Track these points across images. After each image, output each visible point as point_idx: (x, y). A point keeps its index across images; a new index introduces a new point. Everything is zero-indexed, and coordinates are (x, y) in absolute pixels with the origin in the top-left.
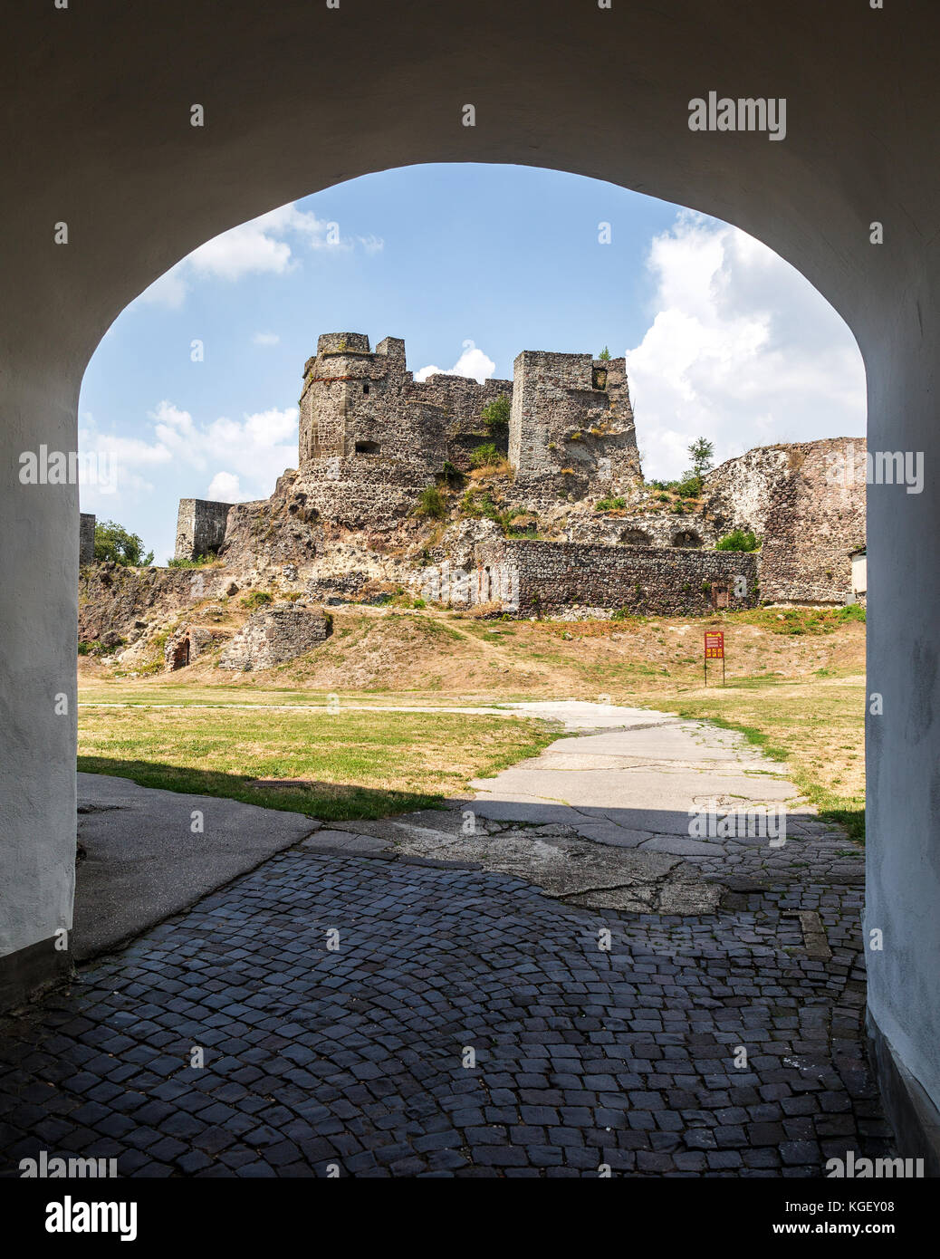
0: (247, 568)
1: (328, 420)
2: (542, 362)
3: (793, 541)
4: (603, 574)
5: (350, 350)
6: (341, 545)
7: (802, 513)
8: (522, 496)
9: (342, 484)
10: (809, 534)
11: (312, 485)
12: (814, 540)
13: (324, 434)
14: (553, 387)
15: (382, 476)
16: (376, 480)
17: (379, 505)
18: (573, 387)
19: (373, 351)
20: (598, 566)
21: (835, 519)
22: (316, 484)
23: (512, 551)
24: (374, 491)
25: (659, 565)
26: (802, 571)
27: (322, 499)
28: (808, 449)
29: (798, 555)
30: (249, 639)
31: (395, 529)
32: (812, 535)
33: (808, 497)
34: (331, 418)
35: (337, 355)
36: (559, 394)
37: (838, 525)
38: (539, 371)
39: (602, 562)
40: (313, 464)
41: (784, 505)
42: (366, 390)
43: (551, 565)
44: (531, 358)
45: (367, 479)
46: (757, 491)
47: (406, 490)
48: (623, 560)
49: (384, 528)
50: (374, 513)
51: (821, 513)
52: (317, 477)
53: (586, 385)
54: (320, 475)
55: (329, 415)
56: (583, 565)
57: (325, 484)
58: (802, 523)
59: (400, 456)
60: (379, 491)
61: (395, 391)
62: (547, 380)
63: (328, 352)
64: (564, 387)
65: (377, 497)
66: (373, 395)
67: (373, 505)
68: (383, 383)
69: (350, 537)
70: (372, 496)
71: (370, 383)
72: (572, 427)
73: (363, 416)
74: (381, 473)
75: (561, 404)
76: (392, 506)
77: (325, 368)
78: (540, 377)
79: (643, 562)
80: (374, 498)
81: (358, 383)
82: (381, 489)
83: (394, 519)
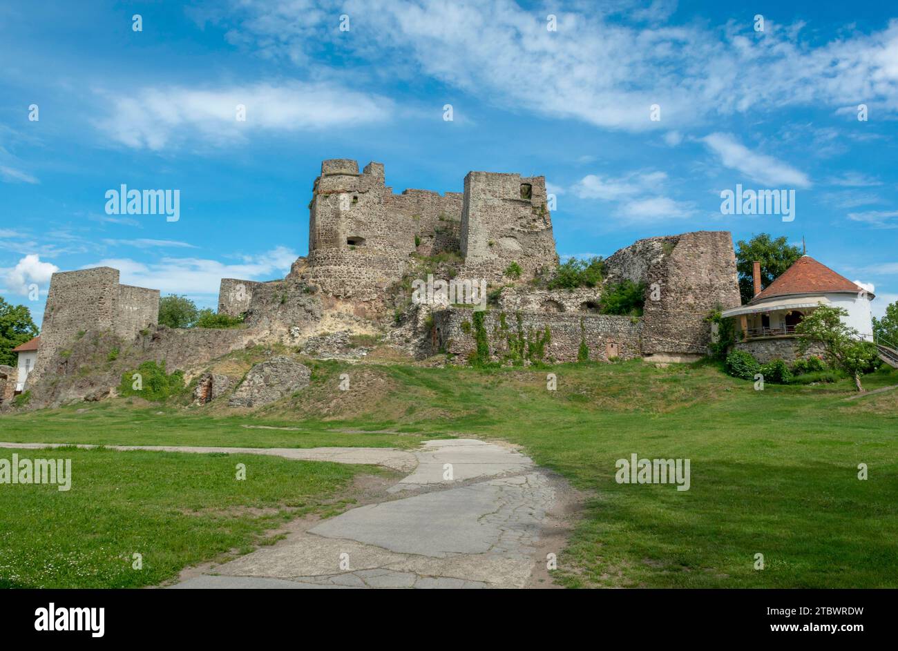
1: (328, 222)
2: (484, 179)
5: (344, 171)
6: (333, 312)
7: (673, 288)
8: (469, 275)
9: (336, 268)
10: (678, 303)
11: (315, 268)
12: (682, 307)
13: (324, 232)
14: (492, 197)
15: (368, 262)
16: (362, 265)
17: (364, 283)
18: (506, 197)
21: (697, 291)
22: (318, 268)
24: (360, 273)
26: (674, 331)
27: (322, 279)
28: (676, 240)
29: (670, 319)
30: (251, 383)
31: (375, 300)
32: (680, 304)
33: (677, 275)
34: (330, 221)
35: (335, 174)
36: (497, 202)
37: (700, 296)
38: (481, 186)
40: (316, 253)
41: (660, 281)
42: (355, 200)
44: (476, 176)
45: (355, 264)
46: (640, 271)
47: (383, 272)
48: (538, 323)
49: (366, 299)
50: (360, 289)
51: (687, 287)
52: (318, 262)
53: (516, 196)
54: (320, 261)
55: (329, 218)
57: (324, 268)
58: (673, 295)
59: (379, 247)
60: (364, 273)
61: (376, 200)
62: (487, 192)
63: (328, 172)
64: (500, 197)
65: (362, 277)
66: (360, 203)
67: (359, 283)
68: (367, 195)
69: (342, 307)
70: (358, 276)
71: (358, 195)
72: (506, 226)
73: (352, 218)
74: (365, 260)
75: (498, 209)
76: (373, 283)
77: (326, 184)
78: (483, 190)
79: (553, 324)
80: (360, 278)
81: (349, 194)
82: (365, 271)
83: (374, 293)
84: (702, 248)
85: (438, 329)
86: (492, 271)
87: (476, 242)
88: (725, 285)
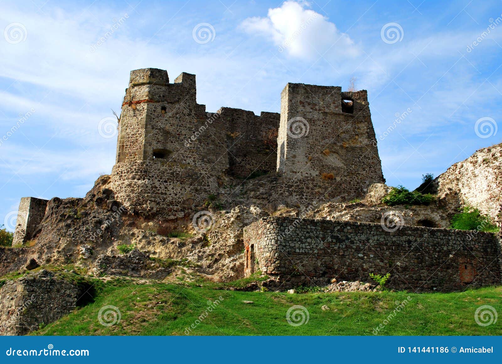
1: (132, 133)
4: (358, 250)
5: (153, 81)
6: (135, 230)
8: (287, 193)
9: (140, 182)
11: (117, 183)
13: (129, 144)
14: (311, 110)
15: (174, 176)
16: (168, 179)
18: (327, 110)
20: (352, 242)
22: (120, 182)
24: (166, 188)
27: (124, 194)
31: (182, 219)
34: (135, 132)
35: (143, 84)
36: (316, 115)
38: (300, 98)
40: (119, 167)
42: (164, 108)
44: (294, 88)
45: (161, 179)
47: (192, 187)
48: (376, 238)
49: (172, 217)
50: (165, 206)
52: (121, 176)
53: (337, 109)
54: (123, 175)
55: (134, 129)
56: (339, 241)
57: (126, 182)
59: (188, 161)
60: (170, 188)
61: (186, 111)
62: (306, 104)
63: (136, 83)
64: (320, 110)
65: (168, 193)
66: (169, 114)
67: (164, 199)
68: (177, 105)
69: (143, 225)
70: (164, 192)
71: (167, 105)
72: (327, 141)
73: (159, 129)
74: (172, 174)
75: (317, 122)
76: (180, 200)
77: (133, 94)
78: (301, 102)
79: (394, 239)
80: (166, 194)
81: (157, 104)
82: (172, 186)
83: (181, 210)
85: (252, 246)
87: (294, 156)
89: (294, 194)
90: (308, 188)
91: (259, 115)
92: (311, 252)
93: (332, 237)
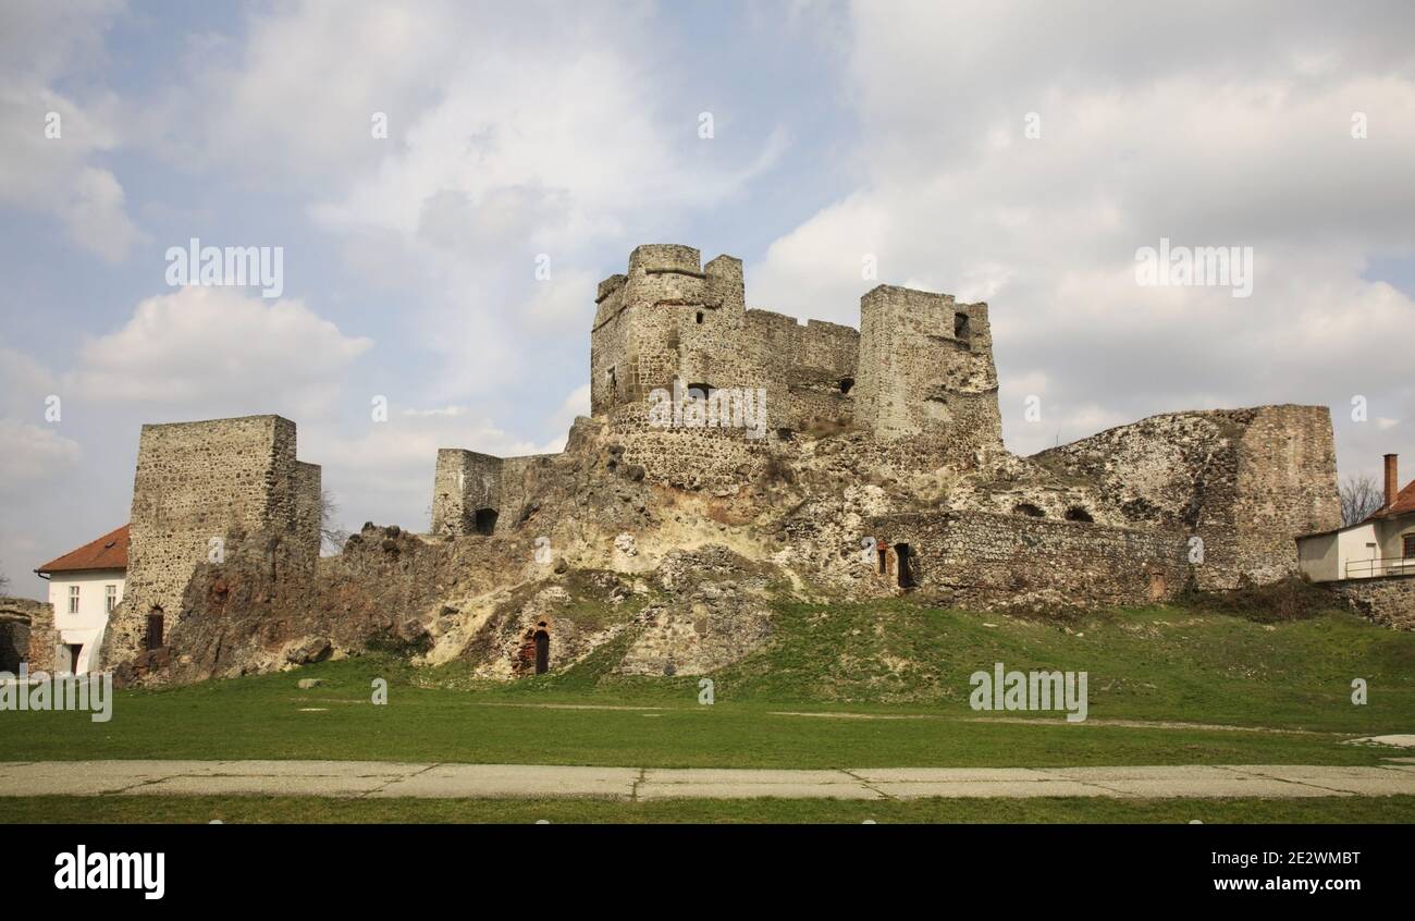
0: (572, 539)
1: (652, 354)
2: (902, 299)
3: (1232, 522)
4: (1050, 556)
5: (681, 267)
6: (677, 512)
7: (1244, 490)
8: (880, 460)
9: (674, 437)
10: (1251, 513)
11: (633, 437)
12: (1256, 520)
13: (647, 372)
14: (914, 332)
15: (721, 429)
16: (714, 433)
17: (718, 464)
18: (935, 333)
19: (702, 270)
21: (1280, 497)
22: (639, 434)
23: (958, 524)
24: (711, 446)
25: (1103, 546)
26: (1244, 557)
27: (648, 455)
28: (1250, 416)
29: (1239, 538)
30: (669, 633)
31: (737, 496)
32: (1255, 515)
33: (1251, 472)
34: (656, 353)
35: (665, 271)
36: (921, 341)
37: (1284, 504)
38: (898, 310)
39: (1049, 541)
40: (633, 409)
41: (1224, 480)
42: (700, 318)
43: (999, 543)
44: (891, 295)
45: (703, 431)
46: (1166, 464)
47: (747, 447)
49: (723, 493)
50: (712, 475)
51: (1265, 490)
52: (639, 424)
53: (948, 332)
54: (643, 422)
55: (654, 348)
56: (1032, 544)
57: (650, 435)
58: (1243, 501)
60: (717, 447)
61: (732, 323)
62: (907, 321)
63: (651, 267)
64: (925, 332)
65: (715, 455)
66: (708, 325)
67: (710, 465)
68: (718, 312)
69: (687, 503)
70: (709, 453)
71: (705, 311)
72: (934, 381)
73: (696, 351)
75: (922, 352)
76: (732, 466)
77: (647, 288)
78: (901, 319)
80: (712, 456)
81: (691, 309)
82: (719, 445)
83: (734, 483)
84: (1289, 431)
85: (899, 546)
86: (914, 455)
87: (890, 404)
88: (1321, 488)
89: (889, 461)
90: (907, 453)
91: (806, 325)
92: (1001, 558)
93: (1024, 539)
